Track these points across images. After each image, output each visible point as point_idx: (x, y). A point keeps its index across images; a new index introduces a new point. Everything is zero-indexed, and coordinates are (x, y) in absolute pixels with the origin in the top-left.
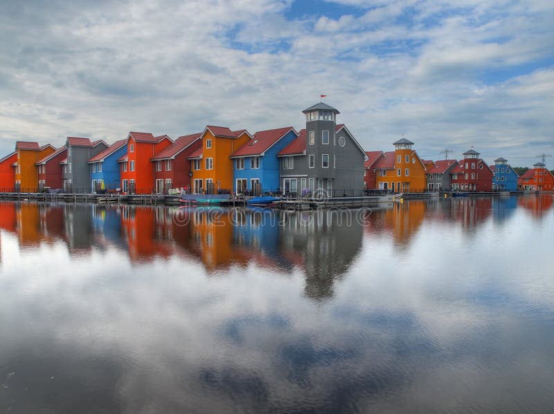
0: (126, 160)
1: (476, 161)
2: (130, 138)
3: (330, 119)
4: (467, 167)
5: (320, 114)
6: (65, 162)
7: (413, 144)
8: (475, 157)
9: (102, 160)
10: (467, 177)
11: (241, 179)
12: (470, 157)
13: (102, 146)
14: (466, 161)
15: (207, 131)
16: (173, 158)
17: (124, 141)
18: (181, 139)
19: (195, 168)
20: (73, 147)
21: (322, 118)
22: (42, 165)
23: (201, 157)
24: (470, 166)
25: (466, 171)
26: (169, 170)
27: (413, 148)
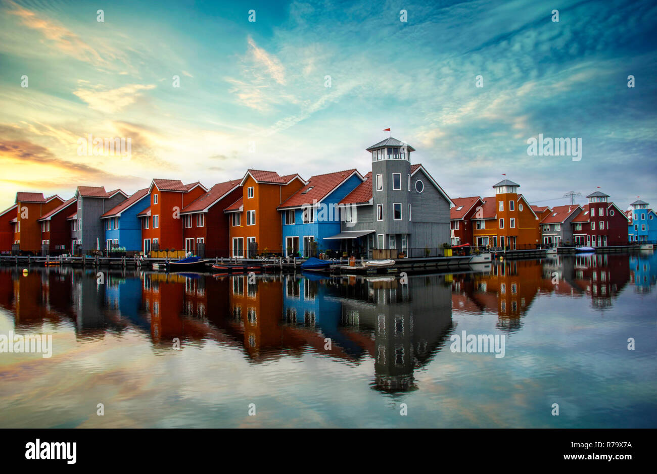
0: (149, 214)
1: (605, 205)
2: (153, 187)
3: (403, 159)
4: (593, 214)
5: (389, 153)
6: (75, 217)
7: (519, 186)
8: (604, 201)
9: (119, 215)
10: (594, 228)
11: (292, 237)
12: (596, 200)
13: (120, 197)
14: (591, 206)
15: (249, 176)
16: (206, 210)
17: (146, 190)
18: (218, 187)
19: (234, 224)
20: (85, 198)
21: (392, 157)
22: (46, 221)
23: (241, 209)
24: (597, 212)
25: (592, 219)
26: (201, 226)
27: (518, 191)
